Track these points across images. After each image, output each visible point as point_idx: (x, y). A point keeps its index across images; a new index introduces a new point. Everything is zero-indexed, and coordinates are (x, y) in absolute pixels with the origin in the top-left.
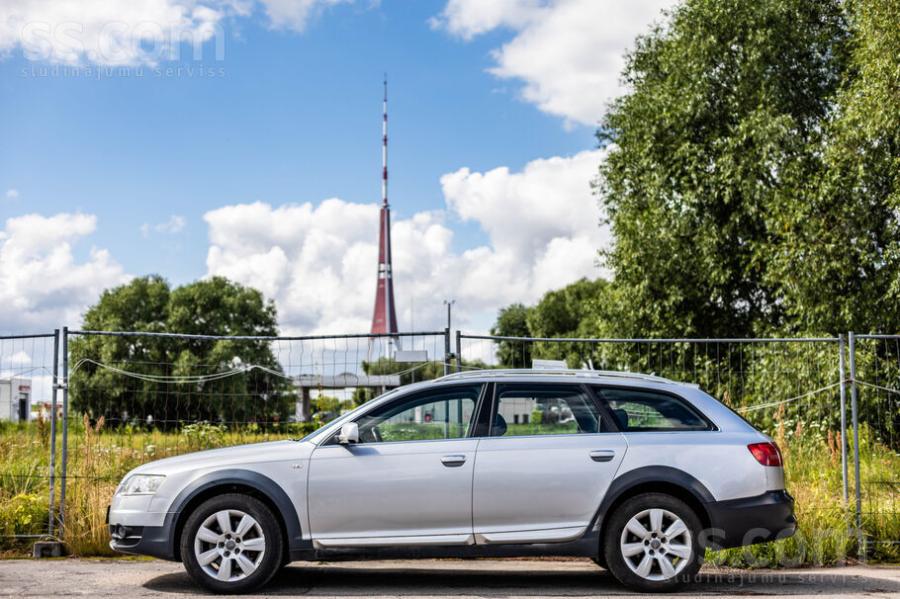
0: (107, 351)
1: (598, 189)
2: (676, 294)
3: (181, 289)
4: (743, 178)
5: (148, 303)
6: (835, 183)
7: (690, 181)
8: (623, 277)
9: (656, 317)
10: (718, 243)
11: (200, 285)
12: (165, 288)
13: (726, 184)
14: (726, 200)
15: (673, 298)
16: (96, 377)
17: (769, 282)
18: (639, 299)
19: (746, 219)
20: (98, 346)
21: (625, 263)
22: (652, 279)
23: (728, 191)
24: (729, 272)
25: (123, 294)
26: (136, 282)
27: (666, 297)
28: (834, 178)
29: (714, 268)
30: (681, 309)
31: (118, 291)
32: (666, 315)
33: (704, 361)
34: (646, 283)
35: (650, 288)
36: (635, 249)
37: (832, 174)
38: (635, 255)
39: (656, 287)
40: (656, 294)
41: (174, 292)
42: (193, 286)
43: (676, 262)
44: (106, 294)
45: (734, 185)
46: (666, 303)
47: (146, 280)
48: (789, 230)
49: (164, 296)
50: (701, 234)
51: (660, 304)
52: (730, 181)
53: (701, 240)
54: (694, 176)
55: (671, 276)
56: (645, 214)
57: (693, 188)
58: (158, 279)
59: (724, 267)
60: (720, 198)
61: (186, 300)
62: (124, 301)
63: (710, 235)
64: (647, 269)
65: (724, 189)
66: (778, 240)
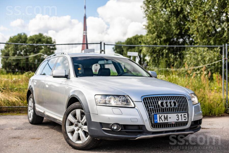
0: (11, 53)
1: (142, 8)
2: (164, 37)
3: (31, 37)
4: (184, 4)
5: (22, 40)
6: (210, 5)
7: (169, 5)
8: (150, 32)
9: (159, 43)
10: (176, 23)
11: (36, 35)
12: (26, 36)
13: (179, 6)
14: (179, 10)
15: (163, 38)
16: (8, 60)
17: (190, 33)
18: (154, 38)
19: (184, 16)
20: (9, 51)
21: (150, 28)
22: (158, 33)
23: (179, 8)
24: (179, 31)
25: (15, 38)
26: (19, 34)
27: (161, 37)
28: (210, 4)
29: (175, 30)
30: (165, 41)
31: (14, 37)
32: (161, 43)
33: (172, 55)
34: (156, 33)
35: (157, 35)
36: (153, 24)
37: (209, 3)
38: (153, 26)
39: (159, 35)
40: (159, 37)
41: (29, 37)
42: (34, 36)
43: (164, 28)
44: (11, 38)
45: (181, 6)
46: (161, 39)
47: (21, 34)
48: (197, 18)
49: (26, 38)
50: (171, 20)
51: (160, 40)
52: (180, 5)
53: (171, 22)
54: (170, 3)
55: (163, 32)
56: (156, 14)
57: (170, 7)
58: (24, 34)
59: (178, 29)
60: (177, 10)
61: (32, 39)
62: (15, 39)
63: (174, 20)
64: (156, 30)
65: (178, 7)
66: (193, 21)
